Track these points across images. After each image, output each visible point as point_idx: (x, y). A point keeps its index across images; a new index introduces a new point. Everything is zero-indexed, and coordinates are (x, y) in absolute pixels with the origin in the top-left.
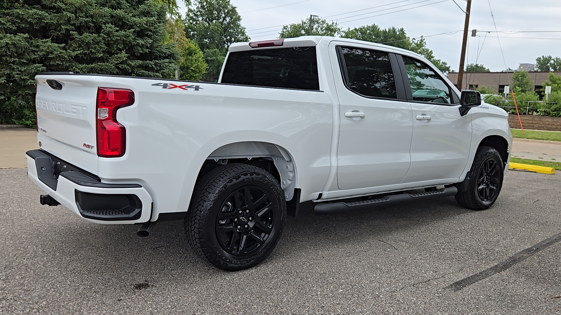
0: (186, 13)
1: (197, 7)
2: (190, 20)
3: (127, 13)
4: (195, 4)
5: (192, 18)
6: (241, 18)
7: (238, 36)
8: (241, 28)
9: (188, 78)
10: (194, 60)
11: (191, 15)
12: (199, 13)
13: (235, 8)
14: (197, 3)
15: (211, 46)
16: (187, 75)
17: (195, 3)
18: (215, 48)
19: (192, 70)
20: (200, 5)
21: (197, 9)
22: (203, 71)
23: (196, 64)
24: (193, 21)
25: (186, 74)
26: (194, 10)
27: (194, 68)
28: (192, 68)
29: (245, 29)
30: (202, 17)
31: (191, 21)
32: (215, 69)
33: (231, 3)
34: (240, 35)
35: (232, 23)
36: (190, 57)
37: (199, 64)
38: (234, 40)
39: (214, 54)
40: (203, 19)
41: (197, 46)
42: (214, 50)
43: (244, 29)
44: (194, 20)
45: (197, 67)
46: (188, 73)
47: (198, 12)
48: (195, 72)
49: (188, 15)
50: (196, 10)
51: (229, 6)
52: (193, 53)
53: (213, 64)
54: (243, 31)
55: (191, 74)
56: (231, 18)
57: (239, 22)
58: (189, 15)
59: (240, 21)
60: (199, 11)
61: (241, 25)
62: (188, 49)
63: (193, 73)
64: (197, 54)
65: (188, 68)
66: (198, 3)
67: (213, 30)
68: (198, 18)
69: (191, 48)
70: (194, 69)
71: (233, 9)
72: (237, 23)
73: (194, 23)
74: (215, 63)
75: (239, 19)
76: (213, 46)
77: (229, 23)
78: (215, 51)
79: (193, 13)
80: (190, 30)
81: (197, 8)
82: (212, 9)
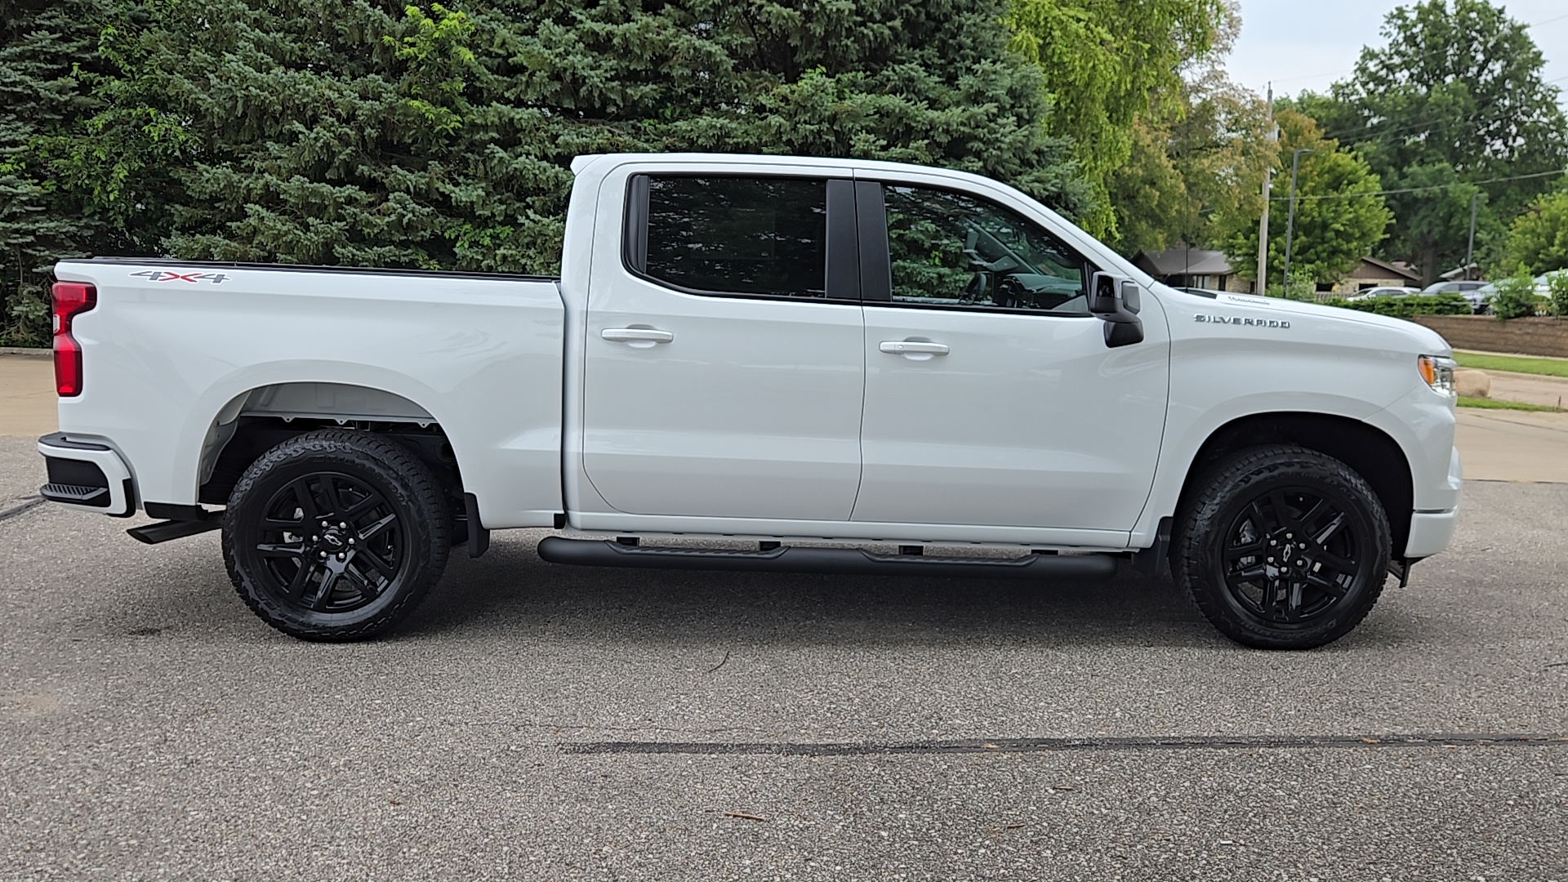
0: (1357, 63)
1: (1390, 40)
2: (1367, 83)
3: (913, 102)
4: (1386, 34)
5: (1374, 77)
6: (1543, 57)
7: (1529, 115)
8: (1542, 89)
9: (1325, 255)
10: (1347, 202)
11: (1372, 66)
12: (1397, 60)
13: (1524, 27)
14: (1392, 30)
15: (1429, 156)
16: (1320, 248)
17: (1384, 32)
18: (1441, 161)
19: (1337, 232)
20: (1402, 35)
21: (1391, 49)
22: (1375, 232)
23: (1350, 213)
24: (1375, 85)
25: (1320, 244)
26: (1383, 52)
27: (1343, 225)
28: (1337, 226)
29: (1556, 92)
30: (1409, 70)
31: (1371, 86)
32: (1437, 226)
33: (1507, 16)
34: (1538, 111)
35: (1512, 76)
36: (1333, 195)
37: (1362, 211)
38: (1518, 131)
39: (1437, 178)
40: (1411, 75)
41: (1361, 160)
42: (1438, 166)
43: (1554, 91)
44: (1380, 81)
45: (1356, 222)
46: (1323, 241)
47: (1395, 57)
48: (1349, 238)
49: (1363, 70)
50: (1387, 51)
51: (1501, 27)
52: (1345, 182)
53: (1433, 210)
54: (1549, 99)
55: (1335, 244)
56: (1509, 64)
57: (1535, 74)
58: (1367, 68)
59: (1541, 69)
60: (1398, 53)
61: (1543, 81)
62: (1331, 170)
63: (1340, 240)
64: (1356, 183)
65: (1325, 226)
66: (1397, 30)
67: (1439, 106)
68: (1394, 74)
69: (1339, 166)
70: (1342, 229)
71: (1518, 36)
72: (1531, 76)
73: (1382, 89)
74: (1438, 206)
75: (1537, 61)
76: (1435, 155)
77: (1500, 81)
78: (1441, 171)
79: (1378, 61)
80: (1366, 113)
81: (1390, 45)
82: (1442, 41)
